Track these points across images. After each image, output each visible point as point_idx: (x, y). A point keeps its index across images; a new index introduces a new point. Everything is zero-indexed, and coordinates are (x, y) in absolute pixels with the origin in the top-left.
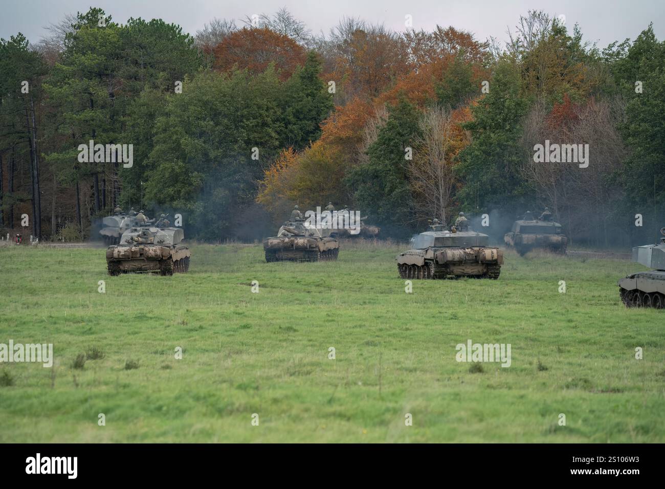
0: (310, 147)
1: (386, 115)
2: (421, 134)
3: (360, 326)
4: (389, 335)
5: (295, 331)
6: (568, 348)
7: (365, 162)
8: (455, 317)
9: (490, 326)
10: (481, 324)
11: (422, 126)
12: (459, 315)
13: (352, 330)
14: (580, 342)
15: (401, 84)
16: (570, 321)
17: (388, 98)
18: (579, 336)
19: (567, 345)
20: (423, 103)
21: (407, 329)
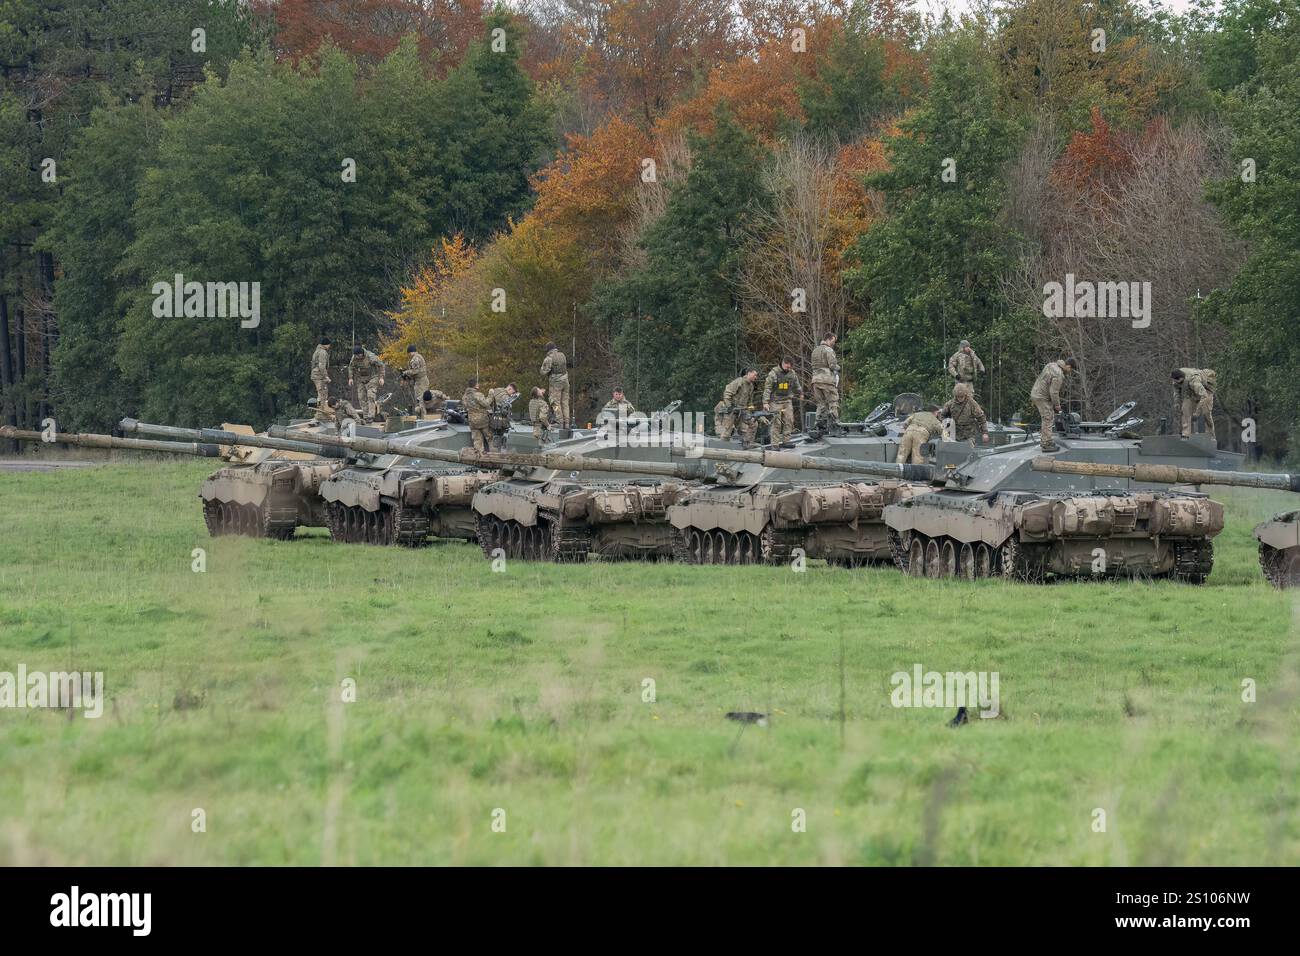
0: (510, 231)
1: (686, 156)
2: (767, 202)
3: (675, 631)
4: (748, 651)
5: (527, 641)
6: (1165, 674)
7: (638, 264)
8: (889, 611)
9: (971, 630)
10: (955, 625)
11: (770, 182)
12: (898, 607)
13: (657, 639)
14: (1189, 662)
15: (722, 86)
16: (1155, 617)
17: (690, 118)
18: (1185, 647)
19: (1161, 668)
20: (772, 128)
21: (783, 637)
